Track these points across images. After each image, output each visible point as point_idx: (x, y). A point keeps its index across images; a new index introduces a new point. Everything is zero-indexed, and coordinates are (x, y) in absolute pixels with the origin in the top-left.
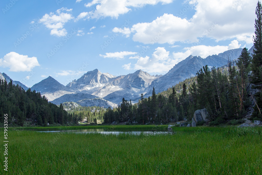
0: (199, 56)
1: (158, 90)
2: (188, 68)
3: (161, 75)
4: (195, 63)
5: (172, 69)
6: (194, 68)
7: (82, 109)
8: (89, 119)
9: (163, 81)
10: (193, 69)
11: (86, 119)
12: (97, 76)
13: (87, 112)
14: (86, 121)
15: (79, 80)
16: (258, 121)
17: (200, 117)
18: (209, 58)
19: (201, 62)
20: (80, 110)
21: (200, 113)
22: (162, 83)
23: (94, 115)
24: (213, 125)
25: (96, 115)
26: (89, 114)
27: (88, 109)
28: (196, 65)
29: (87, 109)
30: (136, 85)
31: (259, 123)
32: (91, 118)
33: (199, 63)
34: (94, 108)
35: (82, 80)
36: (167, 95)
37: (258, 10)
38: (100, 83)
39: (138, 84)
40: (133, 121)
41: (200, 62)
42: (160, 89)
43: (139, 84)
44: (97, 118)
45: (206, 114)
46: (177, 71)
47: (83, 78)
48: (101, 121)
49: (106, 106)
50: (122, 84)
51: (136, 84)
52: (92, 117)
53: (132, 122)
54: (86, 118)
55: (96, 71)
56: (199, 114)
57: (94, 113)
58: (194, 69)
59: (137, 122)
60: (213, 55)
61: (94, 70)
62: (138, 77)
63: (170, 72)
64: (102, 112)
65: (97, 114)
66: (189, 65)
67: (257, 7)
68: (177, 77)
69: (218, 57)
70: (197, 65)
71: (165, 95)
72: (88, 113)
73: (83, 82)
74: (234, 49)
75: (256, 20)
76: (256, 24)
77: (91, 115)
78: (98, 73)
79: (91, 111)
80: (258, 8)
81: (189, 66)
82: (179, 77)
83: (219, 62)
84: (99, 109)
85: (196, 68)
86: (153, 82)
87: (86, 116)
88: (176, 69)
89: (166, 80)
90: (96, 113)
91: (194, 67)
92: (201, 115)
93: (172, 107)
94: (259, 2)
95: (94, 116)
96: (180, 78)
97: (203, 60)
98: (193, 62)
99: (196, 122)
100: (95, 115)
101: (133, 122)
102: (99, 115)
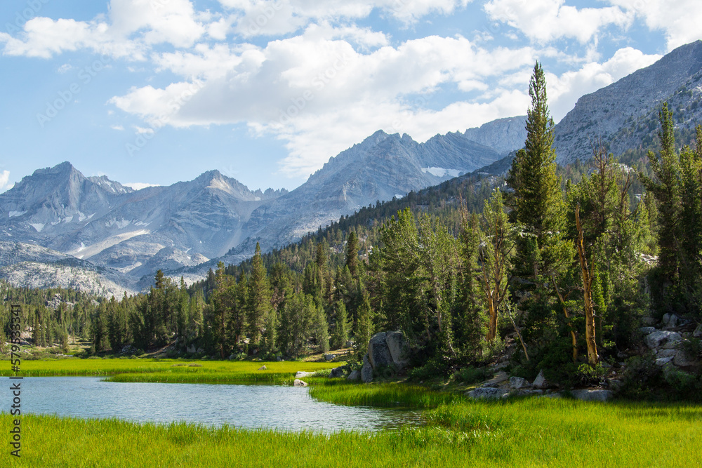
0: (405, 135)
1: (271, 238)
2: (370, 171)
3: (283, 189)
4: (391, 157)
5: (318, 173)
6: (391, 173)
7: (14, 297)
8: (39, 333)
9: (289, 210)
10: (385, 173)
11: (29, 331)
12: (68, 183)
13: (34, 309)
14: (28, 340)
15: (5, 197)
16: (518, 380)
17: (385, 353)
18: (437, 142)
19: (413, 155)
20: (7, 299)
21: (384, 341)
22: (285, 217)
23: (59, 320)
24: (418, 378)
25: (62, 317)
26: (41, 315)
27: (34, 297)
28: (394, 162)
29: (30, 298)
30: (200, 219)
31: (520, 385)
32: (47, 330)
33: (405, 155)
34: (57, 295)
35: (14, 198)
36: (299, 259)
37: (534, 84)
38: (80, 208)
39: (205, 217)
40: (190, 347)
41: (410, 153)
42: (278, 236)
43: (209, 217)
44: (68, 330)
45: (400, 346)
46: (336, 179)
47: (19, 190)
48: (80, 341)
49: (97, 287)
50: (152, 217)
51: (201, 215)
52: (50, 328)
53: (184, 349)
54: (31, 329)
55: (66, 168)
56: (382, 345)
57: (58, 313)
58: (388, 174)
59: (200, 350)
60: (449, 133)
61: (59, 166)
62: (207, 193)
63: (314, 183)
64: (83, 308)
65: (68, 316)
66: (373, 163)
67: (532, 78)
68: (334, 198)
69: (465, 139)
70: (399, 162)
71: (295, 258)
72: (37, 312)
73: (17, 203)
74: (513, 117)
75: (529, 111)
76: (528, 122)
77: (45, 320)
78: (72, 176)
79: (46, 304)
80: (535, 80)
81: (374, 166)
82: (340, 199)
83: (467, 156)
84: (72, 298)
85: (394, 171)
86: (255, 213)
87: (30, 321)
88: (332, 172)
89: (299, 208)
90: (63, 313)
91: (387, 169)
92: (387, 347)
93: (312, 308)
94: (537, 64)
95: (56, 324)
96: (344, 203)
97: (416, 147)
98: (385, 154)
99: (374, 366)
100: (59, 318)
101: (189, 350)
102: (74, 320)
